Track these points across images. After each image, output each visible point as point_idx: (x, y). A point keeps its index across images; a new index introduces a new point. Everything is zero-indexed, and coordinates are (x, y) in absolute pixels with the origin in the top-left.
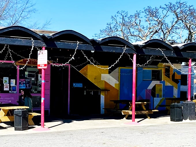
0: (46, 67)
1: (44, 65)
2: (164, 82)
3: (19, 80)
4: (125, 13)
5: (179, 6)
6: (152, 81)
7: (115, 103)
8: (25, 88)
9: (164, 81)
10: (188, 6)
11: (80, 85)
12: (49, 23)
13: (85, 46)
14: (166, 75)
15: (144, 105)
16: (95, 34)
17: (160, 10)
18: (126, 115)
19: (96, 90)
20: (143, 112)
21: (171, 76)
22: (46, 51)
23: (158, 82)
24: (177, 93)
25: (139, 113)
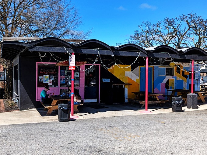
0: (74, 69)
1: (73, 67)
2: (176, 78)
3: (60, 77)
4: (148, 23)
5: (190, 17)
6: (166, 76)
7: (135, 94)
8: (65, 83)
9: (176, 76)
10: (198, 17)
11: (108, 80)
12: (91, 32)
13: (106, 51)
14: (177, 72)
15: (158, 97)
16: (127, 39)
17: (176, 20)
18: (143, 104)
19: (120, 84)
20: (157, 102)
21: (181, 72)
22: (74, 56)
23: (170, 77)
24: (186, 85)
25: (153, 102)
